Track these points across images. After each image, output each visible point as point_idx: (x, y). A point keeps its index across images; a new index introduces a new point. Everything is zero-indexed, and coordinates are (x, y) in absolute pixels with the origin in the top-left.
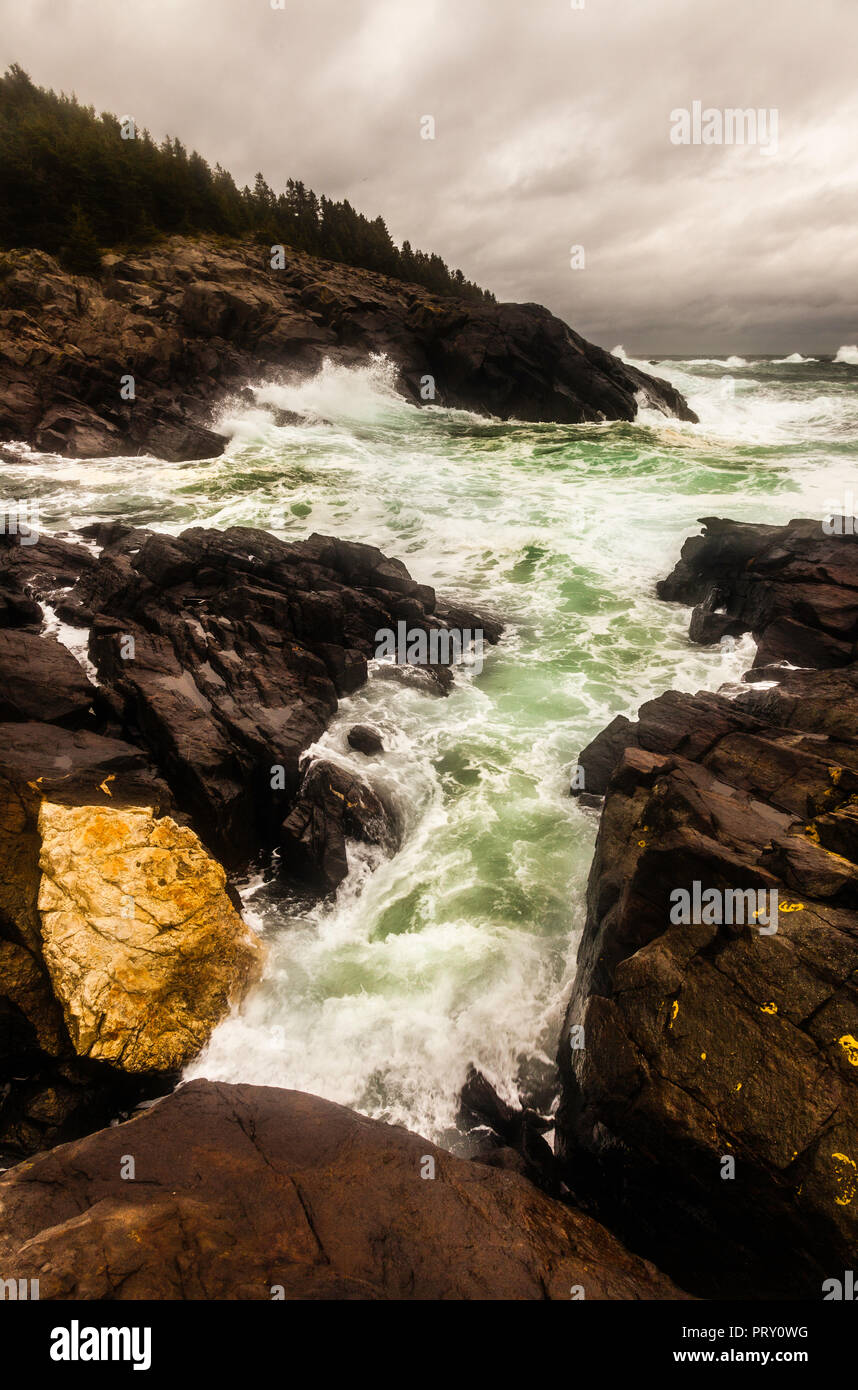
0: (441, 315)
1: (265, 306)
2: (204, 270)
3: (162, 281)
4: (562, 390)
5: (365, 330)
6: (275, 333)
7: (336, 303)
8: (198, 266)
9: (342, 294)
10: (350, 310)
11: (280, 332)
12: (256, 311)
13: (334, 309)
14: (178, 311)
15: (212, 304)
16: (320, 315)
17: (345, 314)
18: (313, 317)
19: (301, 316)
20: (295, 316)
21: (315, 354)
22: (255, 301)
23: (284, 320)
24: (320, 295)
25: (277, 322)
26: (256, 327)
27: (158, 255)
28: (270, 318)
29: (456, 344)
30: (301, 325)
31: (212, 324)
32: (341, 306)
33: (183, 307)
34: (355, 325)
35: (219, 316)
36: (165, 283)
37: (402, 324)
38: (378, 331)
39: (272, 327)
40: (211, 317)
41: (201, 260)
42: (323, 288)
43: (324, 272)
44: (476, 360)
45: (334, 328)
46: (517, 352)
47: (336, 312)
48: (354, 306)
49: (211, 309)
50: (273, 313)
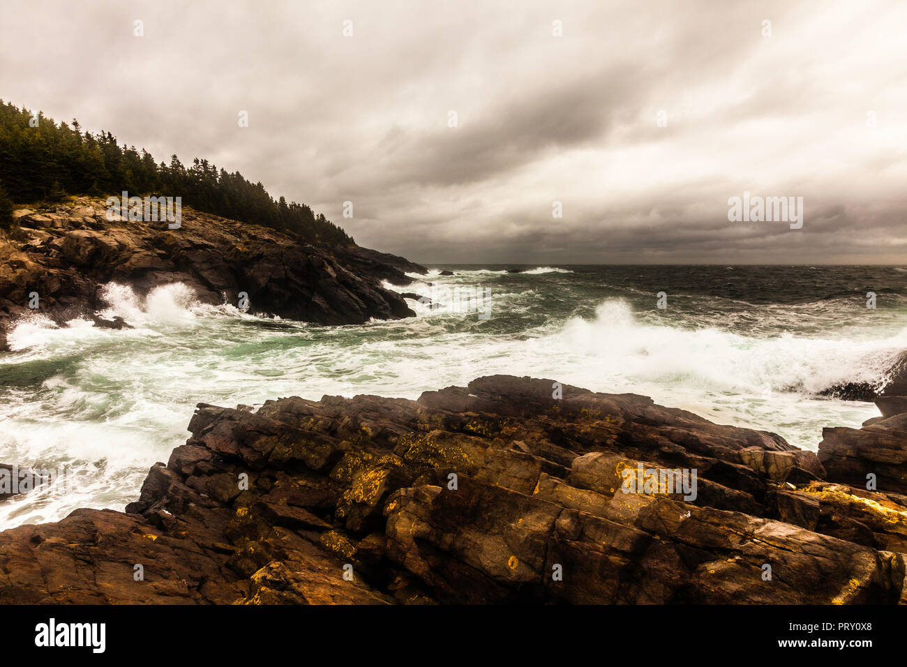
0: (245, 253)
1: (122, 247)
2: (93, 221)
3: (57, 228)
4: (317, 300)
5: (194, 262)
6: (127, 264)
7: (176, 245)
8: (87, 218)
9: (182, 239)
10: (186, 249)
11: (131, 264)
12: (115, 250)
13: (175, 248)
14: (59, 249)
15: (83, 245)
16: (164, 252)
17: (182, 251)
18: (158, 254)
19: (149, 253)
20: (145, 253)
21: (154, 278)
22: (116, 243)
23: (136, 256)
24: (166, 239)
25: (130, 257)
26: (114, 260)
27: (61, 210)
28: (126, 254)
29: (252, 271)
30: (148, 258)
31: (82, 258)
32: (179, 246)
33: (63, 246)
34: (187, 258)
35: (87, 253)
36: (59, 230)
37: (221, 257)
38: (203, 262)
39: (126, 260)
40: (82, 253)
41: (92, 214)
42: (169, 235)
43: (188, 222)
44: (262, 281)
45: (173, 261)
46: (292, 276)
47: (176, 250)
48: (190, 246)
49: (82, 248)
50: (129, 251)
